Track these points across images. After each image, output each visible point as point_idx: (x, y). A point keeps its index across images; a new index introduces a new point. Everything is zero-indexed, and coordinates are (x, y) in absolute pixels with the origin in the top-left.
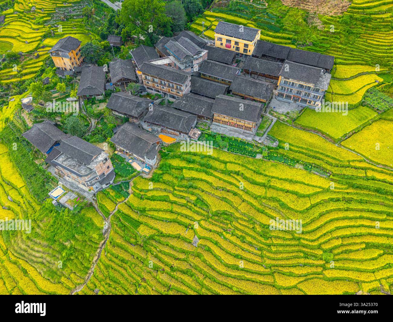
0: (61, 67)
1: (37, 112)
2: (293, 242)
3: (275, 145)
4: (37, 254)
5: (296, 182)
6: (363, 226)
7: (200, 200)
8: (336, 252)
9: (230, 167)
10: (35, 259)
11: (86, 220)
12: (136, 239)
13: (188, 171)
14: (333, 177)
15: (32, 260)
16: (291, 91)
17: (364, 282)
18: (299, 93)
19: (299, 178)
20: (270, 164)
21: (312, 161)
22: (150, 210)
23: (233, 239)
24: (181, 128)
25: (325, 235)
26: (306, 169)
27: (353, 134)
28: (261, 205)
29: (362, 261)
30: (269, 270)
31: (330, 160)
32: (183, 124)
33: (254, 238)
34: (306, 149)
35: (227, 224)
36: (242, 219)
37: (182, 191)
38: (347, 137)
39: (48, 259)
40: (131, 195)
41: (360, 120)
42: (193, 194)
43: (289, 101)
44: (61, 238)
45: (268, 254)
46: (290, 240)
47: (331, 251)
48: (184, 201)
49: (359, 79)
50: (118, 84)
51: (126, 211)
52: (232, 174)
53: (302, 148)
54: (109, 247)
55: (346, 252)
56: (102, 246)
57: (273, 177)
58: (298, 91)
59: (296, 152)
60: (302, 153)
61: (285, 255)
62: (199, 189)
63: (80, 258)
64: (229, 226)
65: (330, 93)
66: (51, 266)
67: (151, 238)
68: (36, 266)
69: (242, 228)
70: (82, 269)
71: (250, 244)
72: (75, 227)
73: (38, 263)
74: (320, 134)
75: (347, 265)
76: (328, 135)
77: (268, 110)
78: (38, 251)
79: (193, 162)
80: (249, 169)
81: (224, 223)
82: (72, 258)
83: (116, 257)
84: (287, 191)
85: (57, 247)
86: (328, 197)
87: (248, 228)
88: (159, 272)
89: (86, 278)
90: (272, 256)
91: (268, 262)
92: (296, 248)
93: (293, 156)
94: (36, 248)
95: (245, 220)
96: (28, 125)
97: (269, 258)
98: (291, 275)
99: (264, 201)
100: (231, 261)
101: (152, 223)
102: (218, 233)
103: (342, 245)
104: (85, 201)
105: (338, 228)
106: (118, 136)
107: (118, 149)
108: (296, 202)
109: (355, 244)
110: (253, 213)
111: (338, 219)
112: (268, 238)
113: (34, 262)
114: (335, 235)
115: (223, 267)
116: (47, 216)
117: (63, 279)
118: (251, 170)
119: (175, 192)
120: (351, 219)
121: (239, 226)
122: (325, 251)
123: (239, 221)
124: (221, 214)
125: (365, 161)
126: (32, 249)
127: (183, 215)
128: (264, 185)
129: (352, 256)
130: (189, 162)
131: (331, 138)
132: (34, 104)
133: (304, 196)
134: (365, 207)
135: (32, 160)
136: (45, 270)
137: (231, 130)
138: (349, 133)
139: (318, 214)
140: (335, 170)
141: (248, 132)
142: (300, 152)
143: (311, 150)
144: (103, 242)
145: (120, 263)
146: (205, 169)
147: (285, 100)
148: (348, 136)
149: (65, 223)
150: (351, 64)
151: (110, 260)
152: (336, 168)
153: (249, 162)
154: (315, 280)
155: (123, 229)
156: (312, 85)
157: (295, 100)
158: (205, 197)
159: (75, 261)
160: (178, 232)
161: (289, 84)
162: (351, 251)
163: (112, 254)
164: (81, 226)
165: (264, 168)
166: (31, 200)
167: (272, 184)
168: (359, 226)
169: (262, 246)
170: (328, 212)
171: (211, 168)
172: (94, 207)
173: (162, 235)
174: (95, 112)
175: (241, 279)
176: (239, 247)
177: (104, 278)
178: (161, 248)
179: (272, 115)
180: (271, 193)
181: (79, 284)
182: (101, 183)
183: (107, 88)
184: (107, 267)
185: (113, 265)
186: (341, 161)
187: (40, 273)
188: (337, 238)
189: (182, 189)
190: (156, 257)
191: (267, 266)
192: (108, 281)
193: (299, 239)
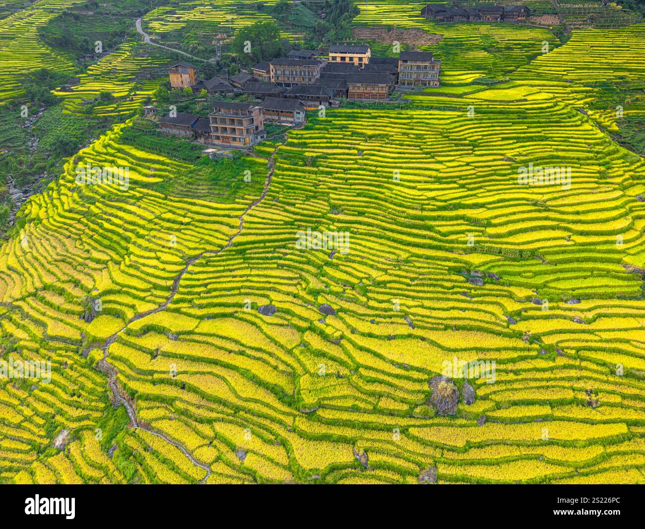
0: (177, 86)
1: (165, 111)
2: (444, 139)
3: (409, 102)
4: (202, 191)
5: (435, 115)
7: (354, 133)
8: (479, 142)
9: (374, 115)
10: (201, 195)
11: (248, 162)
12: (304, 162)
13: (337, 122)
14: (463, 110)
15: (198, 196)
16: (411, 76)
17: (507, 153)
22: (310, 144)
23: (394, 146)
24: (322, 93)
25: (467, 134)
26: (440, 110)
27: (471, 94)
28: (409, 126)
29: (501, 145)
30: (429, 155)
32: (323, 91)
33: (412, 142)
34: (436, 101)
35: (384, 140)
36: (397, 135)
37: (337, 131)
38: (465, 94)
39: (216, 192)
40: (289, 139)
42: (347, 131)
43: (411, 87)
44: (225, 178)
45: (425, 147)
46: (441, 138)
47: (475, 141)
48: (341, 136)
51: (288, 148)
52: (378, 118)
54: (278, 172)
55: (487, 142)
57: (414, 115)
58: (417, 74)
59: (428, 103)
61: (440, 146)
62: (351, 128)
64: (387, 141)
65: (445, 80)
66: (221, 196)
67: (318, 157)
68: (204, 198)
69: (399, 139)
70: (255, 190)
71: (409, 145)
73: (206, 196)
74: (444, 96)
76: (451, 94)
79: (340, 117)
81: (382, 141)
83: (288, 176)
85: (223, 183)
87: (404, 138)
88: (334, 174)
89: (262, 195)
90: (429, 147)
91: (427, 151)
92: (447, 142)
93: (426, 105)
94: (200, 187)
95: (400, 135)
96: (156, 123)
97: (426, 149)
98: (448, 155)
99: (411, 124)
101: (315, 150)
102: (378, 146)
103: (483, 139)
104: (242, 152)
105: (477, 132)
106: (265, 103)
108: (438, 121)
110: (404, 131)
112: (423, 140)
113: (202, 197)
114: (475, 134)
115: (390, 159)
116: (204, 167)
117: (237, 200)
119: (329, 132)
120: (485, 127)
121: (395, 139)
122: (470, 141)
123: (395, 136)
124: (377, 136)
125: (485, 102)
126: (195, 189)
127: (342, 143)
128: (408, 118)
129: (493, 144)
130: (337, 117)
131: (454, 95)
132: (158, 109)
133: (443, 119)
136: (216, 199)
138: (468, 92)
141: (382, 100)
143: (440, 101)
144: (270, 172)
145: (292, 178)
146: (353, 118)
147: (408, 87)
148: (467, 94)
150: (457, 70)
151: (283, 179)
154: (469, 157)
155: (288, 159)
158: (359, 131)
159: (246, 188)
161: (408, 68)
163: (284, 175)
166: (180, 164)
167: (415, 117)
169: (419, 144)
171: (358, 117)
176: (399, 148)
178: (330, 161)
180: (415, 121)
181: (256, 200)
182: (257, 134)
184: (281, 183)
185: (287, 181)
187: (211, 201)
188: (478, 136)
190: (327, 167)
191: (427, 153)
192: (285, 190)
193: (448, 137)
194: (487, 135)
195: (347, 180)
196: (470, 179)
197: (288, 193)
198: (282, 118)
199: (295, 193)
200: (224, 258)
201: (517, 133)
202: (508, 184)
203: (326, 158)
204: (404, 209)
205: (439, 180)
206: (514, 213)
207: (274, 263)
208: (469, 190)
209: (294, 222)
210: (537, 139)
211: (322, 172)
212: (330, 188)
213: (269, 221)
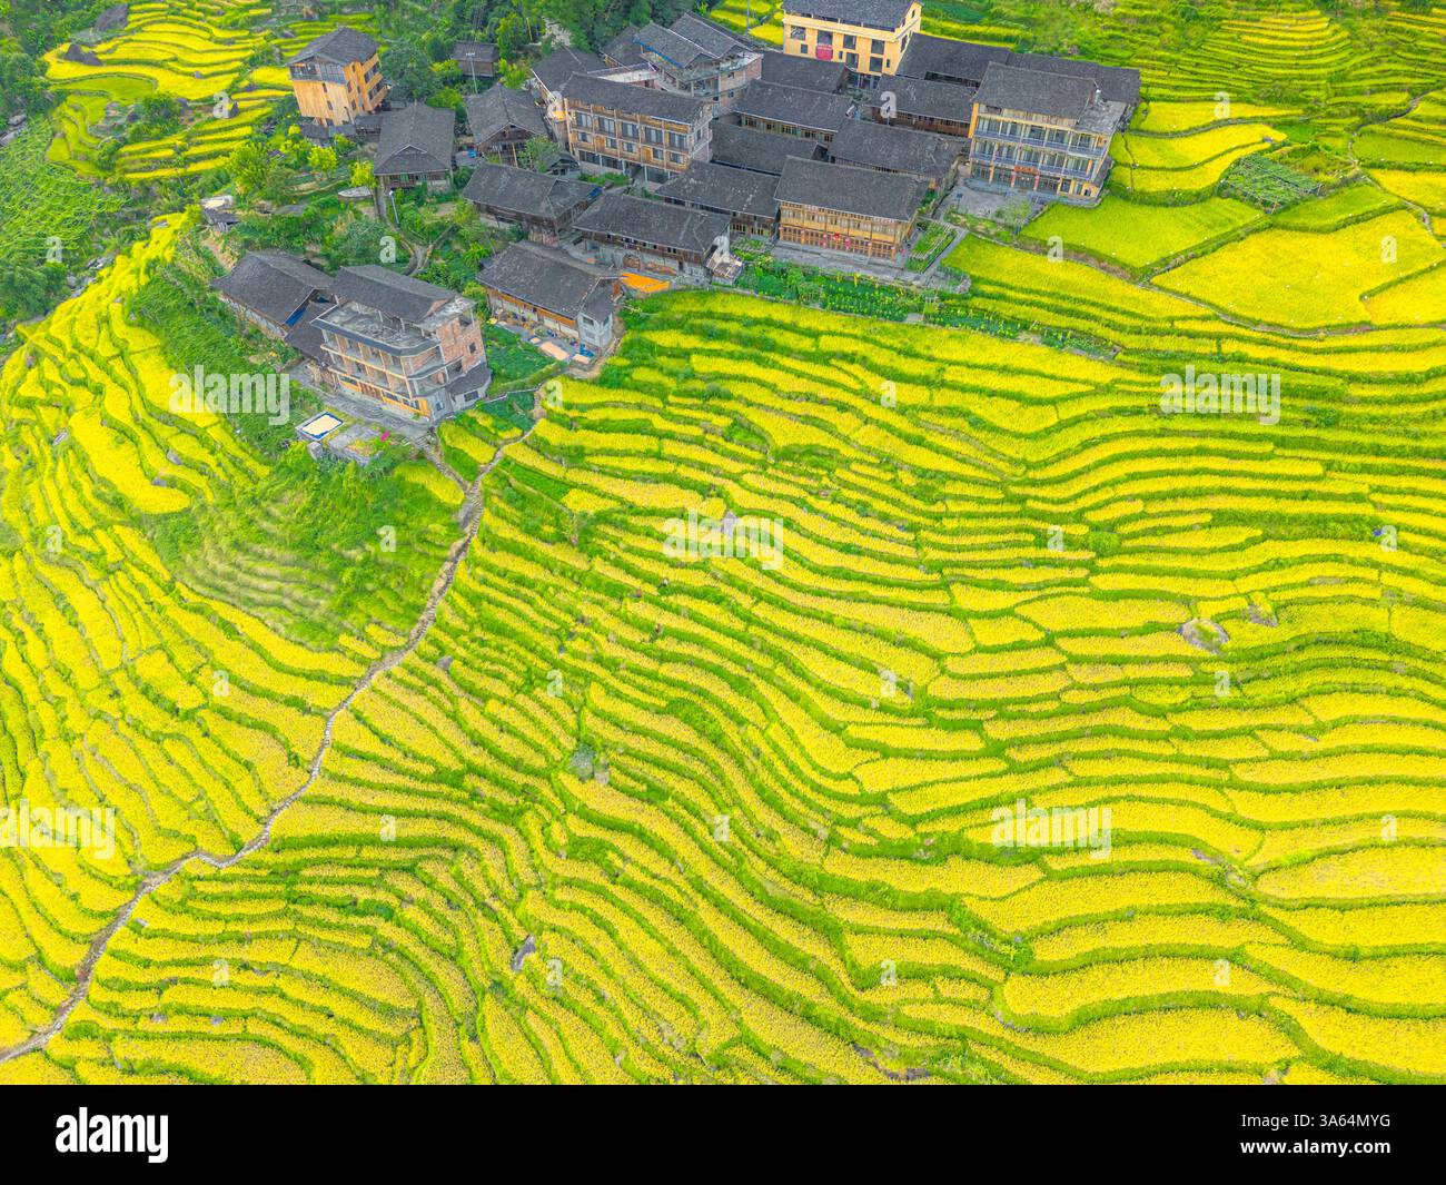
0: (317, 115)
1: (251, 229)
2: (1006, 508)
3: (959, 289)
4: (265, 585)
5: (1020, 372)
6: (1206, 471)
7: (740, 426)
8: (1126, 529)
9: (827, 343)
10: (257, 597)
11: (408, 491)
12: (558, 525)
13: (705, 359)
14: (1125, 358)
15: (250, 599)
16: (1009, 155)
17: (1206, 599)
18: (1032, 157)
19: (1027, 363)
20: (945, 333)
21: (1064, 322)
22: (597, 453)
23: (838, 511)
24: (685, 240)
25: (1096, 489)
26: (1050, 344)
27: (1187, 260)
28: (916, 425)
29: (1198, 553)
30: (936, 576)
31: (1118, 319)
32: (689, 232)
33: (896, 503)
34: (1051, 295)
35: (819, 478)
36: (861, 462)
37: (690, 407)
38: (1167, 264)
39: (299, 593)
40: (542, 422)
41: (1209, 227)
42: (720, 412)
43: (1005, 188)
44: (335, 540)
45: (933, 538)
46: (997, 502)
47: (1111, 526)
48: (696, 431)
49: (1216, 135)
50: (495, 148)
51: (528, 458)
52: (833, 362)
53: (1038, 292)
54: (478, 550)
55: (1154, 532)
56: (458, 554)
57: (951, 363)
58: (1030, 153)
59: (1022, 303)
60: (1040, 305)
61: (985, 539)
62: (739, 399)
63: (393, 584)
64: (825, 481)
65: (1126, 165)
66: (307, 611)
67: (602, 518)
68: (263, 613)
69: (862, 482)
70: (401, 611)
71: (885, 518)
72: (375, 511)
73: (269, 606)
74: (1093, 261)
75: (1158, 561)
76: (1115, 260)
77: (943, 212)
78: (267, 577)
79: (721, 336)
80: (883, 346)
81: (811, 476)
82: (370, 586)
83: (499, 575)
84: (993, 394)
85: (323, 562)
86: (1109, 404)
87: (880, 481)
88: (627, 600)
89: (414, 633)
90: (945, 540)
91: (933, 555)
92: (1014, 523)
93: (1011, 313)
94: (261, 568)
95: (870, 464)
96: (221, 268)
97: (935, 546)
98: (998, 585)
99: (924, 416)
100: (830, 558)
101: (604, 484)
102: (793, 500)
103: (1143, 516)
104: (405, 444)
105: (1133, 477)
106: (501, 264)
107: (499, 312)
108: (1015, 416)
109: (1181, 513)
110: (892, 445)
111: (1133, 456)
112: (934, 502)
113: (258, 605)
114: (1123, 490)
115: (808, 573)
116: (292, 486)
117: (344, 640)
118: (890, 348)
119: (669, 408)
120: (1171, 454)
121: (852, 478)
122: (1095, 528)
123: (854, 466)
124: (804, 454)
125: (1217, 318)
126: (249, 572)
127: (690, 463)
128: (926, 382)
129: (1171, 541)
130: (710, 335)
131: (1124, 266)
132: (239, 213)
133: (1039, 402)
134: (1212, 425)
135: (240, 354)
136: (290, 621)
137: (831, 260)
138: (1177, 255)
139: (1077, 442)
140: (1132, 341)
141: (882, 261)
142: (1032, 304)
143: (1063, 298)
144: (460, 543)
145: (512, 586)
146: (756, 351)
147: (994, 187)
148: (1172, 263)
149: (346, 503)
150: (1195, 100)
151: (485, 582)
152: (1133, 337)
153: (884, 332)
154: (1066, 598)
155: (519, 503)
156: (1065, 125)
157: (1024, 186)
158: (755, 416)
159: (380, 594)
160: (679, 504)
161: (1004, 131)
162: (1169, 530)
163: (490, 568)
164: (395, 506)
165: (928, 342)
166: (240, 454)
167: (948, 377)
168: (1195, 472)
169: (916, 519)
170: (1105, 439)
171: (773, 347)
172: (432, 462)
173: (632, 509)
174: (427, 222)
175: (856, 598)
176: (853, 526)
177: (466, 628)
178: (630, 540)
179: (953, 221)
180: (944, 398)
181: (392, 648)
182: (452, 390)
183: (460, 164)
184: (475, 600)
185: (492, 593)
186: (1150, 319)
187: (275, 630)
188: (1133, 498)
189: (689, 401)
190: (617, 563)
191: (932, 567)
192: (478, 632)
193: (1022, 500)
194: (1162, 497)
195: (656, 633)
196: (1037, 717)
197: (483, 643)
198: (549, 323)
199: (500, 649)
200: (235, 888)
201: (1277, 495)
202: (1157, 758)
203: (624, 526)
204: (779, 825)
205: (926, 711)
206: (1128, 916)
207: (367, 930)
208: (1014, 769)
209: (460, 775)
210: (1342, 530)
211: (599, 584)
212: (599, 660)
213: (397, 757)
